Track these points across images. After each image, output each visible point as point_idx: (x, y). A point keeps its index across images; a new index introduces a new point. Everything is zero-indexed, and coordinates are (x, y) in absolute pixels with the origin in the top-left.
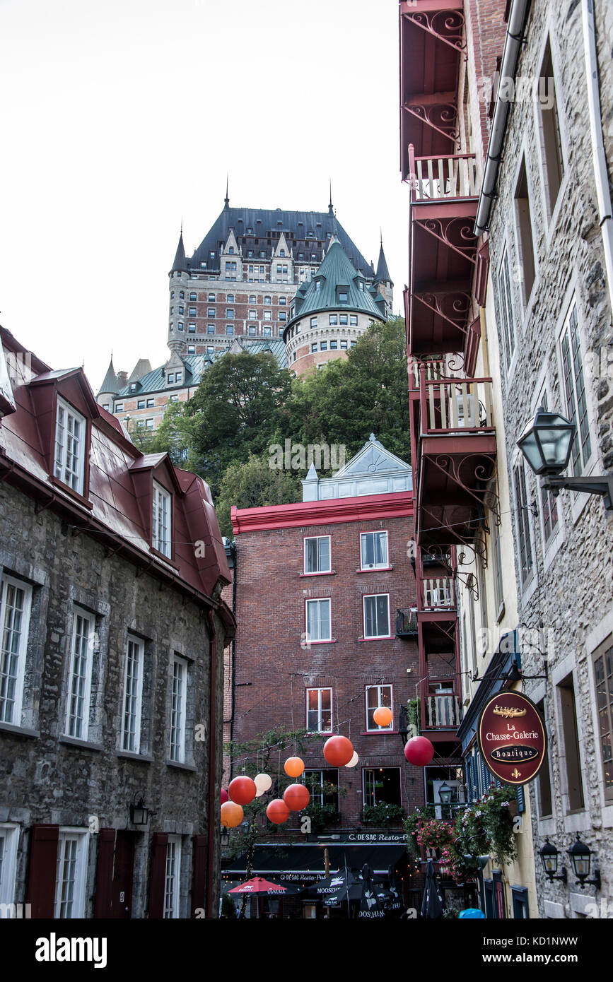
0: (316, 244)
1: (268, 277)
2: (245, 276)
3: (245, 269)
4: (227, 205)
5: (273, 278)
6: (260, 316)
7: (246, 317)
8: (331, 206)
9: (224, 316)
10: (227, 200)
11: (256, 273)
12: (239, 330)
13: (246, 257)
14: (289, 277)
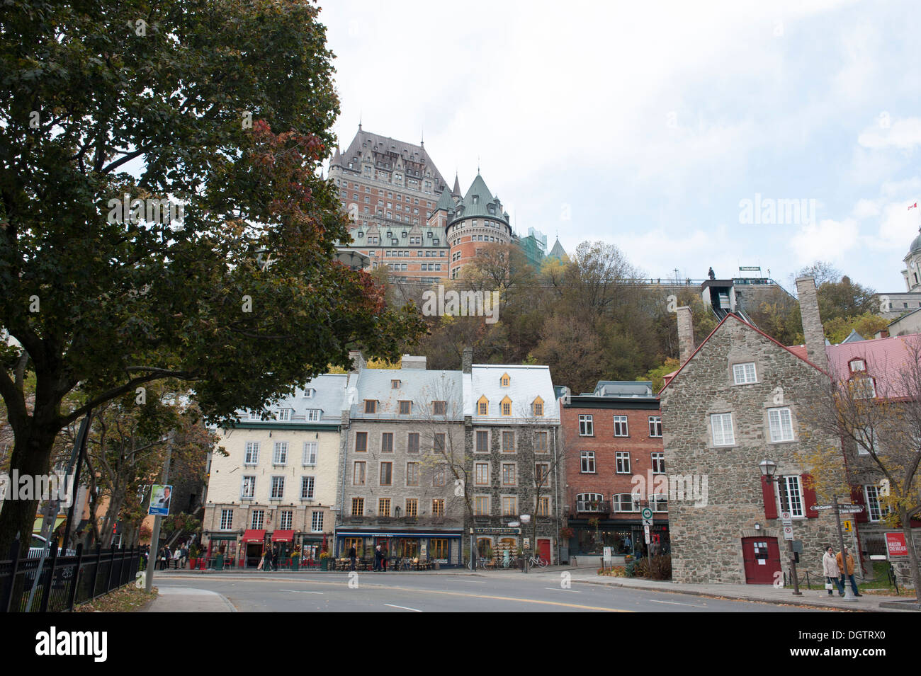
0: (418, 165)
1: (390, 181)
2: (376, 177)
3: (376, 173)
4: (360, 129)
5: (393, 182)
6: (386, 205)
7: (377, 204)
8: (422, 143)
9: (363, 201)
10: (360, 125)
11: (382, 175)
12: (372, 212)
13: (377, 164)
14: (403, 183)
